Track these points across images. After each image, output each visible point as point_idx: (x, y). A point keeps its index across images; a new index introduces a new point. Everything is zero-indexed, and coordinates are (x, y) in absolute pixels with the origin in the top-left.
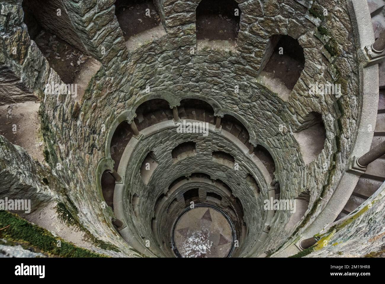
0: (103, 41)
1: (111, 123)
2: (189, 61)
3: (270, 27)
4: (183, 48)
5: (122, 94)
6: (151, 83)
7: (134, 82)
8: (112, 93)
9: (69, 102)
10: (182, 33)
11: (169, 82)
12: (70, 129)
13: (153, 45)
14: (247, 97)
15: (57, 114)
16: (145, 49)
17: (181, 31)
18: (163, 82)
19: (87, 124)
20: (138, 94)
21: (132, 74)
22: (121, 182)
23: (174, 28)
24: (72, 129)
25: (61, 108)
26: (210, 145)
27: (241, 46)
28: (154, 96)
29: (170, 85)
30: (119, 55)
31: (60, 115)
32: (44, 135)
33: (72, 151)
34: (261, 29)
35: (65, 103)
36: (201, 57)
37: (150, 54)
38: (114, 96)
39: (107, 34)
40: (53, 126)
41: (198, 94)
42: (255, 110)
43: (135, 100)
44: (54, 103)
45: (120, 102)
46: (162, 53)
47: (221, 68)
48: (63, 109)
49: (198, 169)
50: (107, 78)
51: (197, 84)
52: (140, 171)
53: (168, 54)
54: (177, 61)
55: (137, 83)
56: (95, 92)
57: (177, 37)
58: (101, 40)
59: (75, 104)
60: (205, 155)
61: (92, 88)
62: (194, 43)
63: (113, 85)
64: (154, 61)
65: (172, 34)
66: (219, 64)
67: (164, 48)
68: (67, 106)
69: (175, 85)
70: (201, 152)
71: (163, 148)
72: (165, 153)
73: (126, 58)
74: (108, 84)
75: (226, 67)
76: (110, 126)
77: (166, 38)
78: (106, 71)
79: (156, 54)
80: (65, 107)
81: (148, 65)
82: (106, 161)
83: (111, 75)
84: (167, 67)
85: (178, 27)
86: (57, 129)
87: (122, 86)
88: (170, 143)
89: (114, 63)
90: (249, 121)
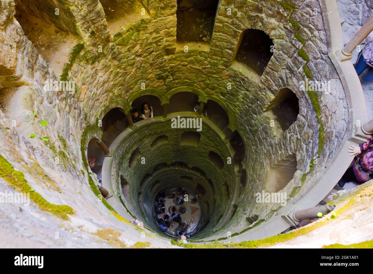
0: (220, 41)
1: (189, 85)
2: (256, 114)
3: (297, 146)
4: (258, 102)
5: (208, 81)
6: (229, 98)
7: (220, 84)
8: (203, 72)
9: (170, 41)
10: (264, 93)
11: (238, 111)
12: (156, 51)
13: (246, 80)
14: (259, 173)
15: (154, 35)
16: (240, 76)
17: (265, 91)
18: (236, 107)
19: (171, 65)
20: (217, 94)
21: (223, 79)
22: (164, 119)
23: (263, 85)
24: (157, 53)
25: (161, 36)
26: (228, 176)
27: (280, 140)
28: (225, 107)
29: (238, 114)
30: (223, 59)
31: (156, 38)
32: (131, 28)
33: (144, 59)
34: (294, 142)
35: (167, 39)
36: (262, 119)
37: (241, 82)
38: (202, 76)
39: (226, 41)
40: (145, 35)
41: (245, 139)
42: (254, 185)
43: (213, 95)
44: (158, 29)
45: (204, 84)
46: (247, 90)
47: (265, 140)
48: (162, 39)
49: (214, 180)
50: (206, 62)
51: (249, 133)
52: (183, 132)
53: (250, 95)
54: (250, 105)
55: (221, 88)
56: (192, 58)
57: (261, 92)
58: (219, 40)
59: (173, 47)
60: (222, 178)
61: (192, 54)
62: (265, 106)
63: (206, 70)
64: (240, 89)
65: (260, 87)
66: (266, 136)
67: (250, 89)
68: (167, 41)
69: (240, 118)
70: (222, 174)
71: (207, 142)
72: (206, 147)
73: (227, 66)
74: (204, 65)
75: (267, 143)
76: (185, 85)
77: (255, 85)
78: (209, 57)
79: (243, 87)
80: (165, 39)
81: (235, 87)
82: (164, 95)
83: (210, 62)
84: (243, 101)
85: (265, 87)
86: (146, 40)
87: (211, 77)
88: (213, 145)
89: (216, 59)
90: (248, 187)
